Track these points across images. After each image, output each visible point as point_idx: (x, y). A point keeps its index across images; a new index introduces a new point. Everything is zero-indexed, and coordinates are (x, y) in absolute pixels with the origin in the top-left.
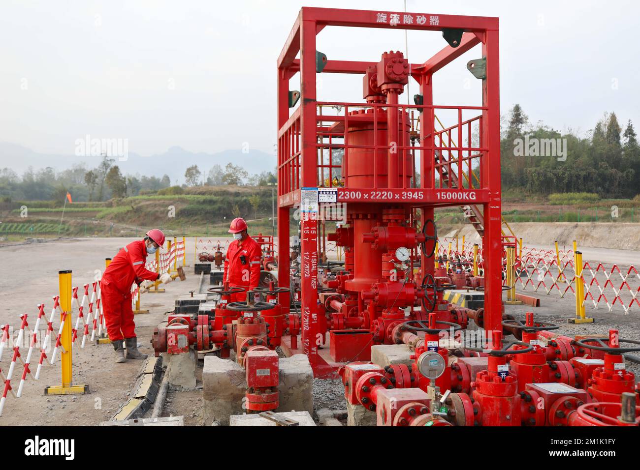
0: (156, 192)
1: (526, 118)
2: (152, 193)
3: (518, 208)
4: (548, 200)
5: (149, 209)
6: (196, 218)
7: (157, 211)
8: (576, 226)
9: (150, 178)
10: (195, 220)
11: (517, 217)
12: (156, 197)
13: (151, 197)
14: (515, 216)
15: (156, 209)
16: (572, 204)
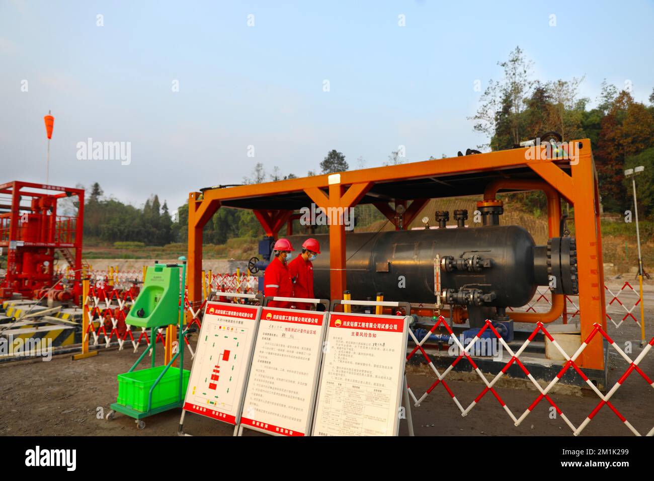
1: (102, 192)
3: (93, 250)
4: (113, 246)
8: (127, 261)
11: (92, 256)
14: (91, 255)
16: (129, 249)
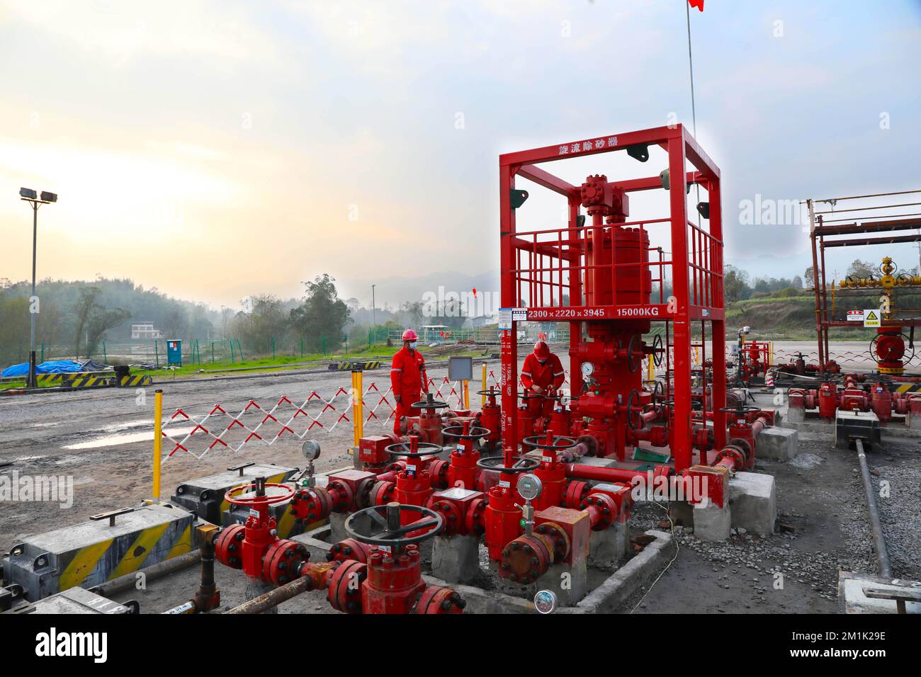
0: (770, 295)
2: (766, 296)
5: (759, 312)
6: (808, 320)
7: (767, 314)
9: (779, 280)
10: (808, 323)
12: (768, 300)
13: (763, 300)
15: (767, 312)
